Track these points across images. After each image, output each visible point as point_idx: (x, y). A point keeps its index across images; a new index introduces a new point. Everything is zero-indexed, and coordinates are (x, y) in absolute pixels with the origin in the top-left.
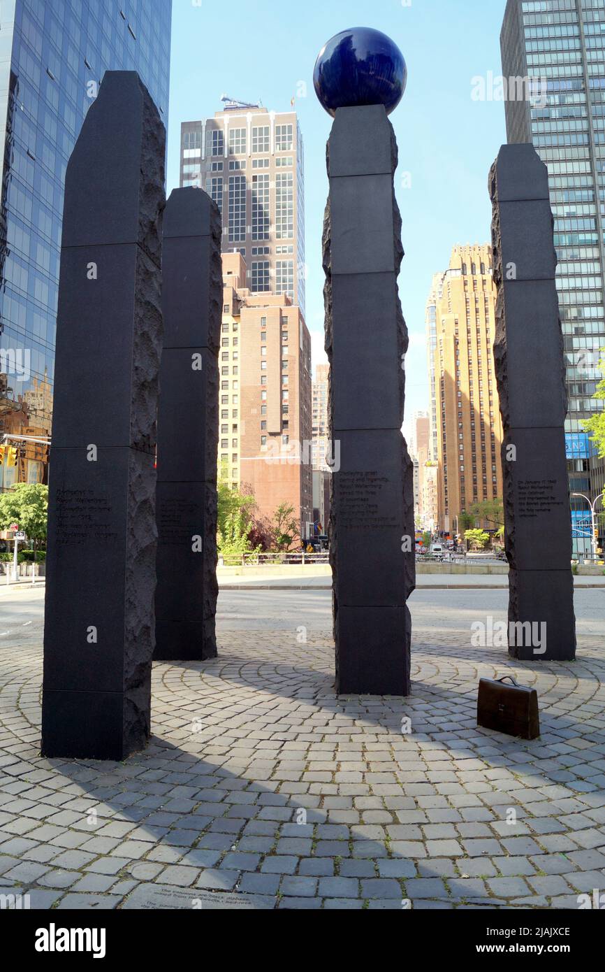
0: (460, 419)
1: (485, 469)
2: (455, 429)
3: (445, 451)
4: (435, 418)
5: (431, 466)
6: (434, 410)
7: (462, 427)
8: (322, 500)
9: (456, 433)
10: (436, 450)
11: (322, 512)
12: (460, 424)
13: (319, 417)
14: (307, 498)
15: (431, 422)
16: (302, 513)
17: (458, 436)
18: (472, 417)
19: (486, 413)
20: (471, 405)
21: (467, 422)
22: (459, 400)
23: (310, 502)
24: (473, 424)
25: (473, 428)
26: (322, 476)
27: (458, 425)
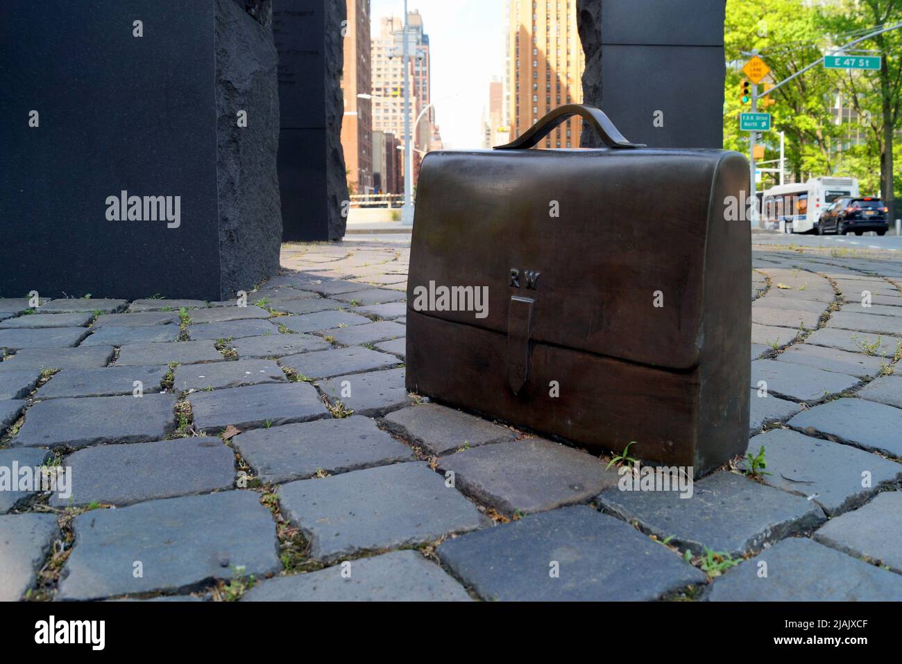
0: (535, 80)
1: (560, 135)
2: (530, 89)
3: (518, 114)
4: (508, 80)
5: (503, 131)
6: (508, 72)
7: (536, 89)
8: (384, 164)
9: (530, 95)
10: (508, 114)
11: (384, 177)
12: (535, 85)
13: (382, 76)
14: (366, 160)
15: (505, 84)
16: (360, 176)
17: (533, 98)
18: (548, 78)
19: (563, 73)
20: (548, 65)
21: (542, 84)
22: (534, 58)
23: (370, 165)
24: (549, 86)
25: (548, 90)
26: (384, 138)
27: (533, 86)
